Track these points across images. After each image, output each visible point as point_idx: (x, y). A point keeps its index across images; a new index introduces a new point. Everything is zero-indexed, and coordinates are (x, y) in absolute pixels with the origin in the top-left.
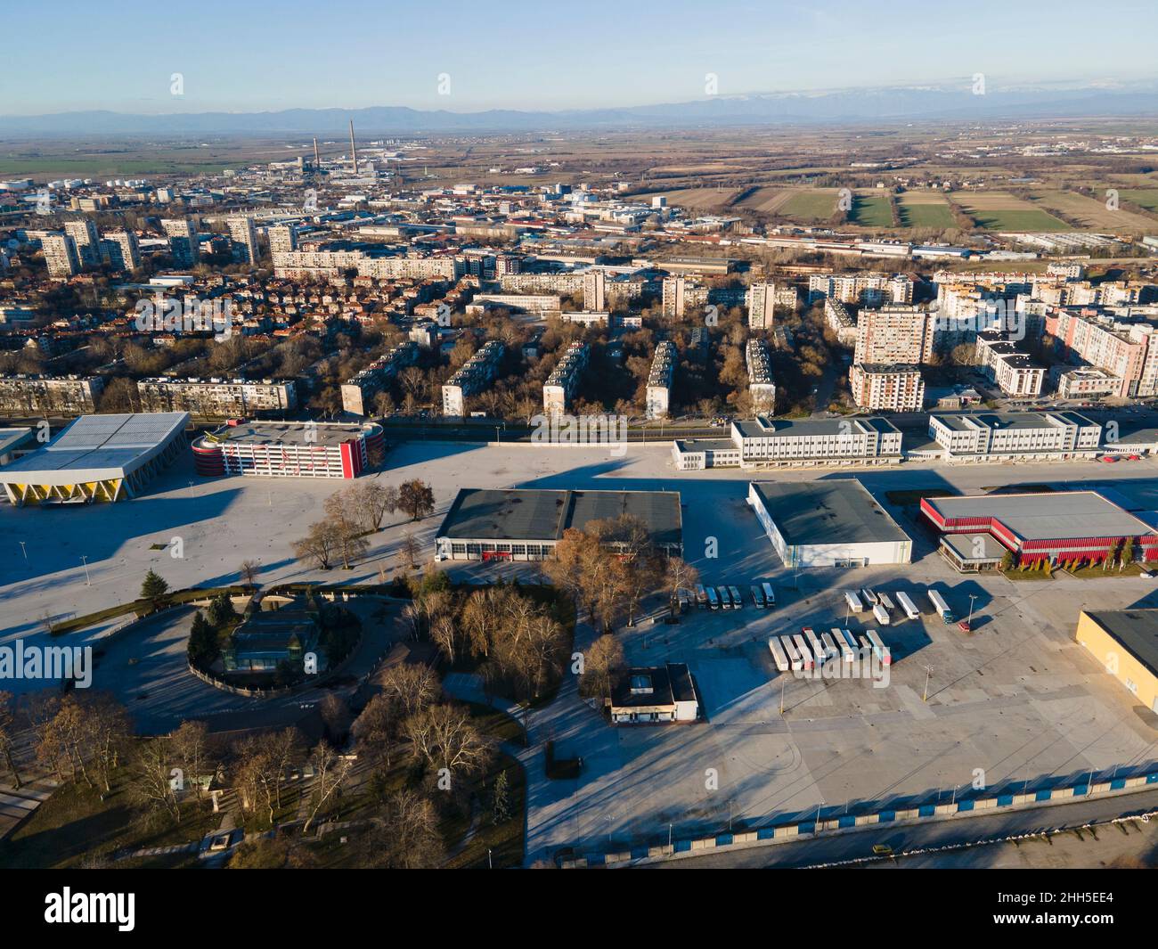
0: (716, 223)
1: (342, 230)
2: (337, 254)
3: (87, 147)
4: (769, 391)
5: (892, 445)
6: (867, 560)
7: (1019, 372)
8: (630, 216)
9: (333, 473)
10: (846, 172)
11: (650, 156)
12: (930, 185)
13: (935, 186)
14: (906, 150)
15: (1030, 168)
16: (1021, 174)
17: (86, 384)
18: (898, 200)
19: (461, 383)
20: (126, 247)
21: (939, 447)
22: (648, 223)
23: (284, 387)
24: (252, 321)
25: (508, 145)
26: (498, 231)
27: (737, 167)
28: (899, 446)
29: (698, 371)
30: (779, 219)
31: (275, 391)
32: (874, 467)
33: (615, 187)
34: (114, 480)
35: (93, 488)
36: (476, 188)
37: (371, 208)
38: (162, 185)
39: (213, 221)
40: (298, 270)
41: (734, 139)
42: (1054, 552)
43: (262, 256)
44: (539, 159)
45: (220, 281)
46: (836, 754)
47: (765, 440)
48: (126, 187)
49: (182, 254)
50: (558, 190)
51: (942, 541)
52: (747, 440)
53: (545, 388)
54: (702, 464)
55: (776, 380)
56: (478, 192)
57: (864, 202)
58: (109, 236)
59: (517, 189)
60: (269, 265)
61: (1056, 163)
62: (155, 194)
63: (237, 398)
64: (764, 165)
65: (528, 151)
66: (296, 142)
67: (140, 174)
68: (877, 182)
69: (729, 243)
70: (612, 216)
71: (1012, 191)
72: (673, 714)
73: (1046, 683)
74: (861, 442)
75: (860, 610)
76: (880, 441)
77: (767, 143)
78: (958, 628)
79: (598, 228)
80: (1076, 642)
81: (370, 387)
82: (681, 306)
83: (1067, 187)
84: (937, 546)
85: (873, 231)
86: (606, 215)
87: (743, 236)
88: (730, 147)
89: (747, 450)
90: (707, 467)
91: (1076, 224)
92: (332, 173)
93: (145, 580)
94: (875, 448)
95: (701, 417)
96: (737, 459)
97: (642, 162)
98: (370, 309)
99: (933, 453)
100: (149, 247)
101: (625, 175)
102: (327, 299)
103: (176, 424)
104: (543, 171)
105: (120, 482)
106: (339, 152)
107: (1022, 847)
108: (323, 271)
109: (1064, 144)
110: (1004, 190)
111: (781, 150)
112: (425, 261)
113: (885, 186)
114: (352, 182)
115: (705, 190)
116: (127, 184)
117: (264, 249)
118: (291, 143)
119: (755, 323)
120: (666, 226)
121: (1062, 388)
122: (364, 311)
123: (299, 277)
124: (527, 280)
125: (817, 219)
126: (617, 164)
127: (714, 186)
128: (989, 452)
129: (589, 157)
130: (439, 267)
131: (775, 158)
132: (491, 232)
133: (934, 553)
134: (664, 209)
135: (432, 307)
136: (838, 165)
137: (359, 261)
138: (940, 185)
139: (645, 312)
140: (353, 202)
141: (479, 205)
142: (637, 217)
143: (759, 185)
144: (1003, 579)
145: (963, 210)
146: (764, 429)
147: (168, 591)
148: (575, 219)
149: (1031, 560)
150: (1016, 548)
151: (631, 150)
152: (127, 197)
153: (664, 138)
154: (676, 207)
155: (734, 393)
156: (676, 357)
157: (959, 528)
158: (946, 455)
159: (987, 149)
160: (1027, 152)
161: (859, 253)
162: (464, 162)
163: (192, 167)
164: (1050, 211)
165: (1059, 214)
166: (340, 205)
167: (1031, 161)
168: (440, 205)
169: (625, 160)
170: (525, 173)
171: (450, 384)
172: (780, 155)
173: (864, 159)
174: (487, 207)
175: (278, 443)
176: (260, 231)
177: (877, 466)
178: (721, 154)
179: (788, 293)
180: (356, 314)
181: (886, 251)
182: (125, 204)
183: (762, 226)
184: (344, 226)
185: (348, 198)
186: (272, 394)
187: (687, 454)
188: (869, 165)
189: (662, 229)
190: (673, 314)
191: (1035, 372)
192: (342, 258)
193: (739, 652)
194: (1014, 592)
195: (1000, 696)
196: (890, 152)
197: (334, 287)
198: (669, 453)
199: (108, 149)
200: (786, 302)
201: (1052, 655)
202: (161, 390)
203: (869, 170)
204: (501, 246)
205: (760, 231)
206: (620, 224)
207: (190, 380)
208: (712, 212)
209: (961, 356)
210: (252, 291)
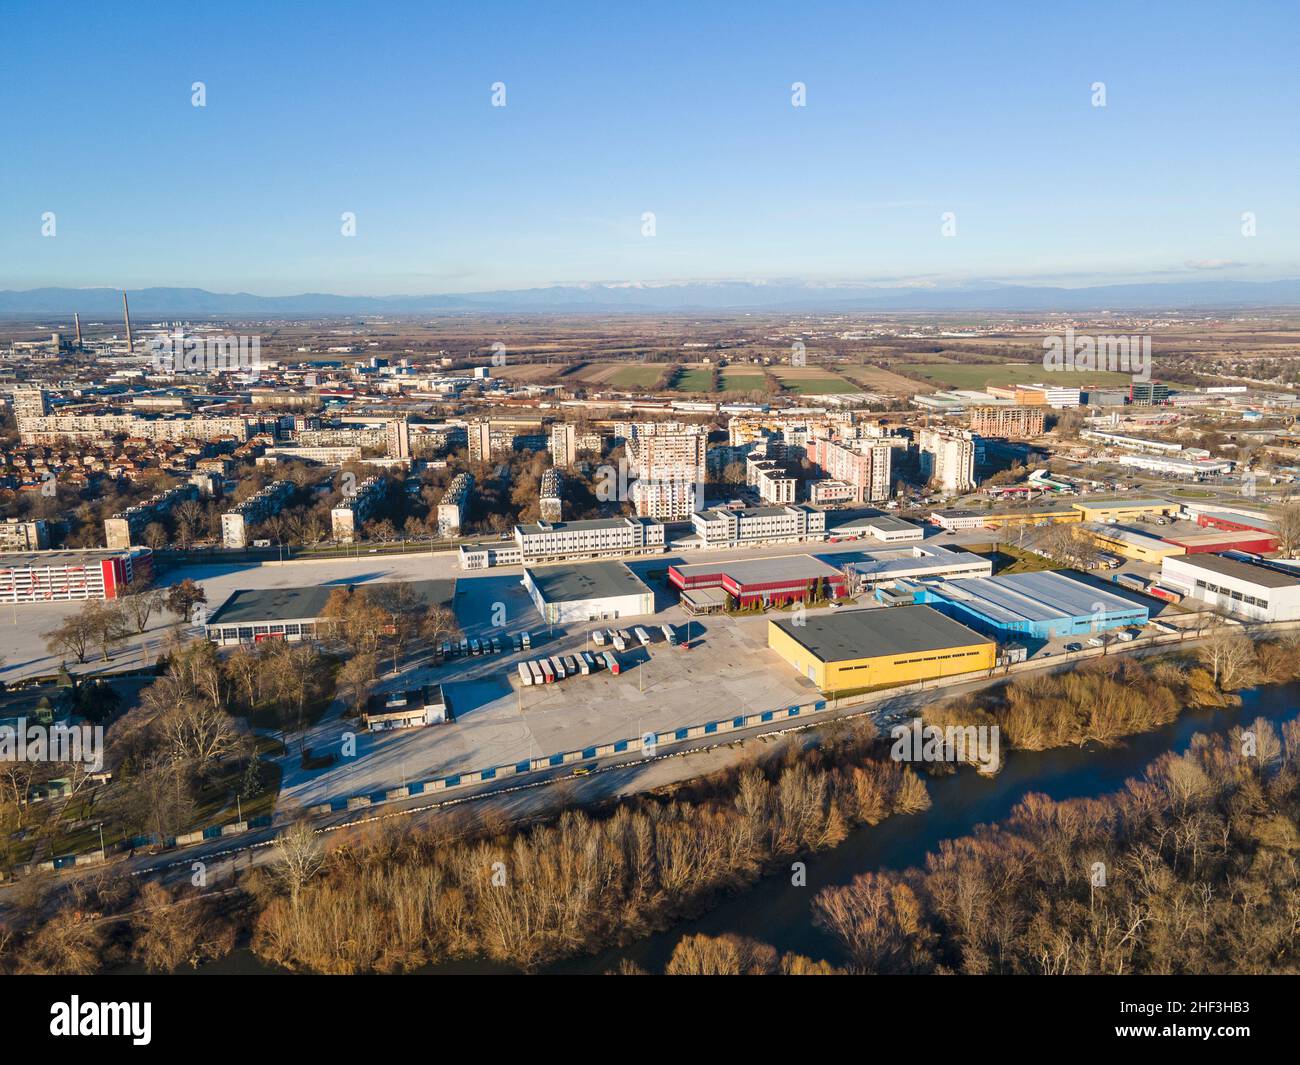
0: (538, 390)
1: (110, 403)
2: (102, 418)
4: (554, 505)
5: (656, 537)
6: (617, 613)
7: (776, 482)
8: (449, 385)
9: (92, 594)
10: (678, 350)
11: (482, 338)
12: (752, 360)
13: (756, 361)
14: (739, 334)
15: (843, 348)
16: (833, 352)
18: (719, 372)
19: (244, 512)
21: (699, 538)
22: (469, 390)
23: (33, 525)
25: (324, 327)
26: (301, 399)
27: (571, 347)
28: (662, 536)
29: (492, 495)
30: (600, 386)
31: (22, 529)
32: (642, 557)
33: (439, 363)
36: (279, 364)
37: (149, 382)
40: (52, 435)
41: (572, 324)
42: (766, 594)
44: (355, 340)
46: (559, 728)
47: (543, 536)
50: (373, 365)
51: (681, 595)
52: (526, 537)
53: (333, 512)
54: (485, 563)
55: (563, 496)
56: (281, 368)
57: (686, 374)
59: (328, 364)
60: (12, 433)
61: (866, 345)
64: (597, 345)
65: (345, 333)
66: (51, 324)
68: (703, 358)
69: (549, 406)
70: (430, 386)
71: (822, 365)
72: (423, 718)
73: (737, 672)
74: (629, 534)
75: (603, 643)
76: (645, 533)
77: (606, 328)
78: (680, 648)
79: (413, 395)
80: (768, 647)
81: (139, 523)
82: (486, 451)
83: (868, 362)
84: (678, 600)
85: (689, 395)
86: (424, 384)
87: (564, 400)
88: (567, 331)
89: (526, 547)
90: (490, 566)
91: (867, 389)
92: (99, 352)
94: (642, 539)
95: (493, 533)
96: (518, 557)
97: (471, 343)
98: (142, 465)
99: (694, 543)
101: (450, 354)
102: (88, 460)
104: (359, 351)
106: (108, 334)
107: (687, 757)
108: (85, 434)
109: (879, 330)
110: (817, 364)
111: (618, 333)
112: (212, 422)
113: (711, 362)
114: (125, 360)
115: (534, 365)
118: (42, 324)
119: (560, 461)
120: (487, 393)
121: (813, 497)
122: (135, 467)
123: (53, 442)
124: (327, 436)
125: (639, 387)
126: (444, 344)
127: (544, 362)
128: (738, 538)
129: (412, 338)
130: (228, 428)
131: (610, 340)
132: (292, 400)
133: (676, 606)
134: (487, 379)
135: (217, 461)
136: (671, 345)
137: (131, 424)
138: (760, 360)
139: (451, 458)
140: (125, 377)
141: (282, 378)
142: (456, 386)
143: (589, 361)
144: (726, 617)
145: (775, 378)
146: (543, 528)
148: (389, 389)
149: (748, 600)
150: (736, 592)
151: (462, 332)
153: (499, 322)
154: (500, 378)
155: (525, 510)
156: (471, 484)
157: (697, 585)
158: (703, 543)
159: (811, 333)
160: (845, 336)
161: (672, 411)
162: (269, 343)
164: (849, 379)
165: (854, 381)
166: (108, 380)
167: (846, 343)
168: (235, 379)
169: (454, 340)
170: (339, 352)
171: (231, 513)
172: (616, 337)
173: (697, 340)
174: (291, 380)
175: (27, 566)
176: (1, 402)
177: (645, 556)
178: (557, 336)
179: (592, 438)
180: (127, 469)
181: (696, 409)
183: (583, 391)
184: (114, 399)
185: (119, 373)
186: (18, 532)
187: (469, 554)
188: (700, 345)
189: (482, 396)
190: (479, 458)
191: (788, 482)
192: (109, 422)
193: (492, 678)
194: (732, 624)
195: (700, 683)
196: (723, 335)
197: (99, 449)
198: (455, 559)
200: (592, 447)
201: (747, 656)
203: (699, 349)
204: (303, 413)
205: (581, 395)
206: (437, 391)
208: (537, 382)
209: (731, 474)
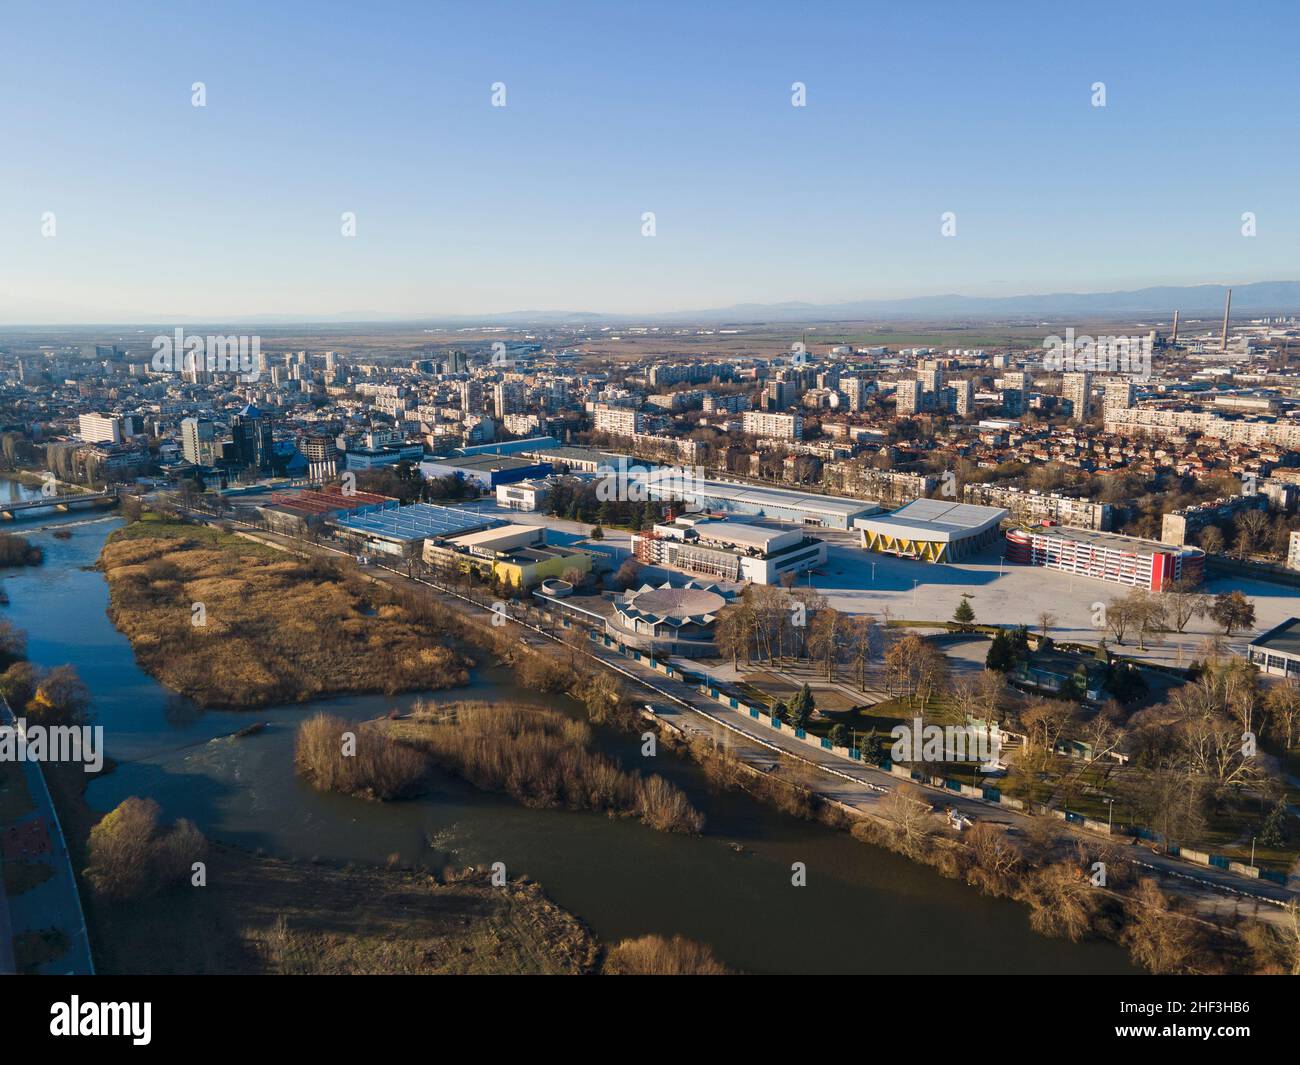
1: (1191, 400)
2: (1180, 414)
3: (932, 325)
9: (1139, 582)
17: (923, 481)
20: (963, 394)
23: (1100, 507)
24: (1074, 460)
31: (1090, 509)
34: (939, 543)
35: (922, 547)
37: (1236, 380)
38: (997, 353)
39: (1045, 384)
40: (1131, 426)
43: (1092, 414)
45: (1046, 428)
48: (964, 355)
49: (1012, 404)
58: (952, 384)
60: (1098, 421)
62: (991, 362)
63: (1051, 511)
66: (1151, 321)
67: (979, 346)
92: (1190, 349)
93: (959, 605)
98: (1211, 465)
100: (981, 400)
102: (1159, 454)
103: (995, 516)
105: (943, 546)
106: (1203, 330)
108: (1161, 429)
114: (1215, 358)
116: (966, 353)
117: (1094, 408)
118: (1143, 321)
122: (1204, 466)
123: (1131, 433)
137: (1209, 422)
140: (1211, 374)
147: (973, 622)
152: (965, 363)
163: (1028, 341)
166: (1194, 377)
175: (1088, 543)
176: (1095, 393)
180: (1195, 468)
182: (963, 367)
184: (1196, 396)
185: (1206, 371)
186: (1087, 511)
192: (1186, 419)
197: (1172, 444)
199: (952, 326)
202: (983, 494)
207: (1010, 488)
210: (1078, 438)
